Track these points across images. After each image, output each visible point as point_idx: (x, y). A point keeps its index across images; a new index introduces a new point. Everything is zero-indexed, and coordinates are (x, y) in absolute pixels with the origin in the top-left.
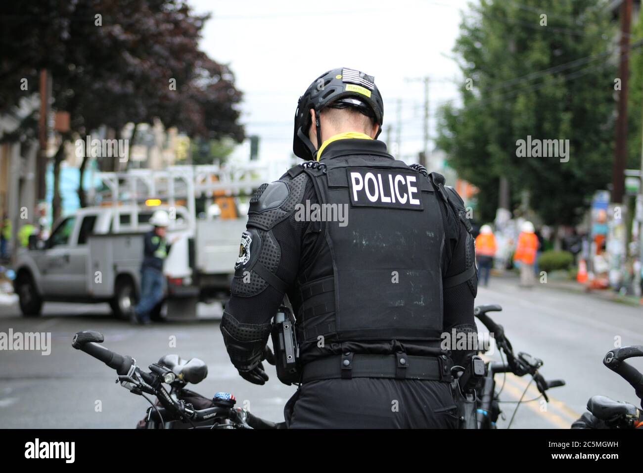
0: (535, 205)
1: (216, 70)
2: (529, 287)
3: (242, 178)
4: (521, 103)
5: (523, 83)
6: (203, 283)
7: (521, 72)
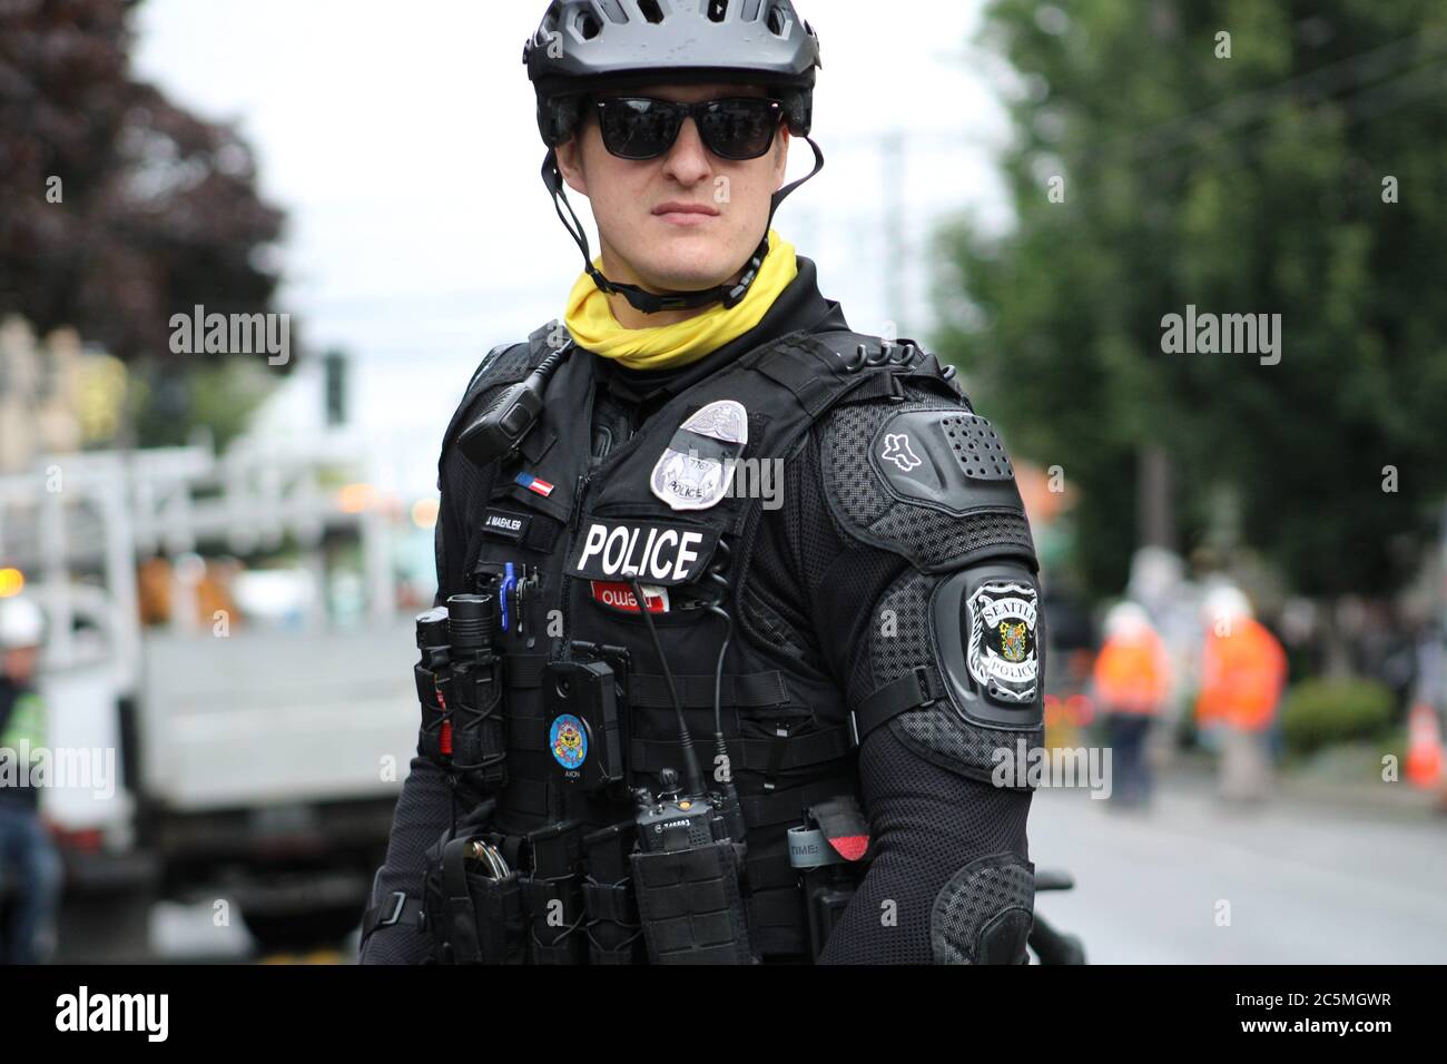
0: (1259, 534)
1: (196, 137)
2: (1251, 804)
3: (288, 489)
4: (1205, 208)
5: (1207, 137)
6: (172, 839)
7: (1198, 97)
